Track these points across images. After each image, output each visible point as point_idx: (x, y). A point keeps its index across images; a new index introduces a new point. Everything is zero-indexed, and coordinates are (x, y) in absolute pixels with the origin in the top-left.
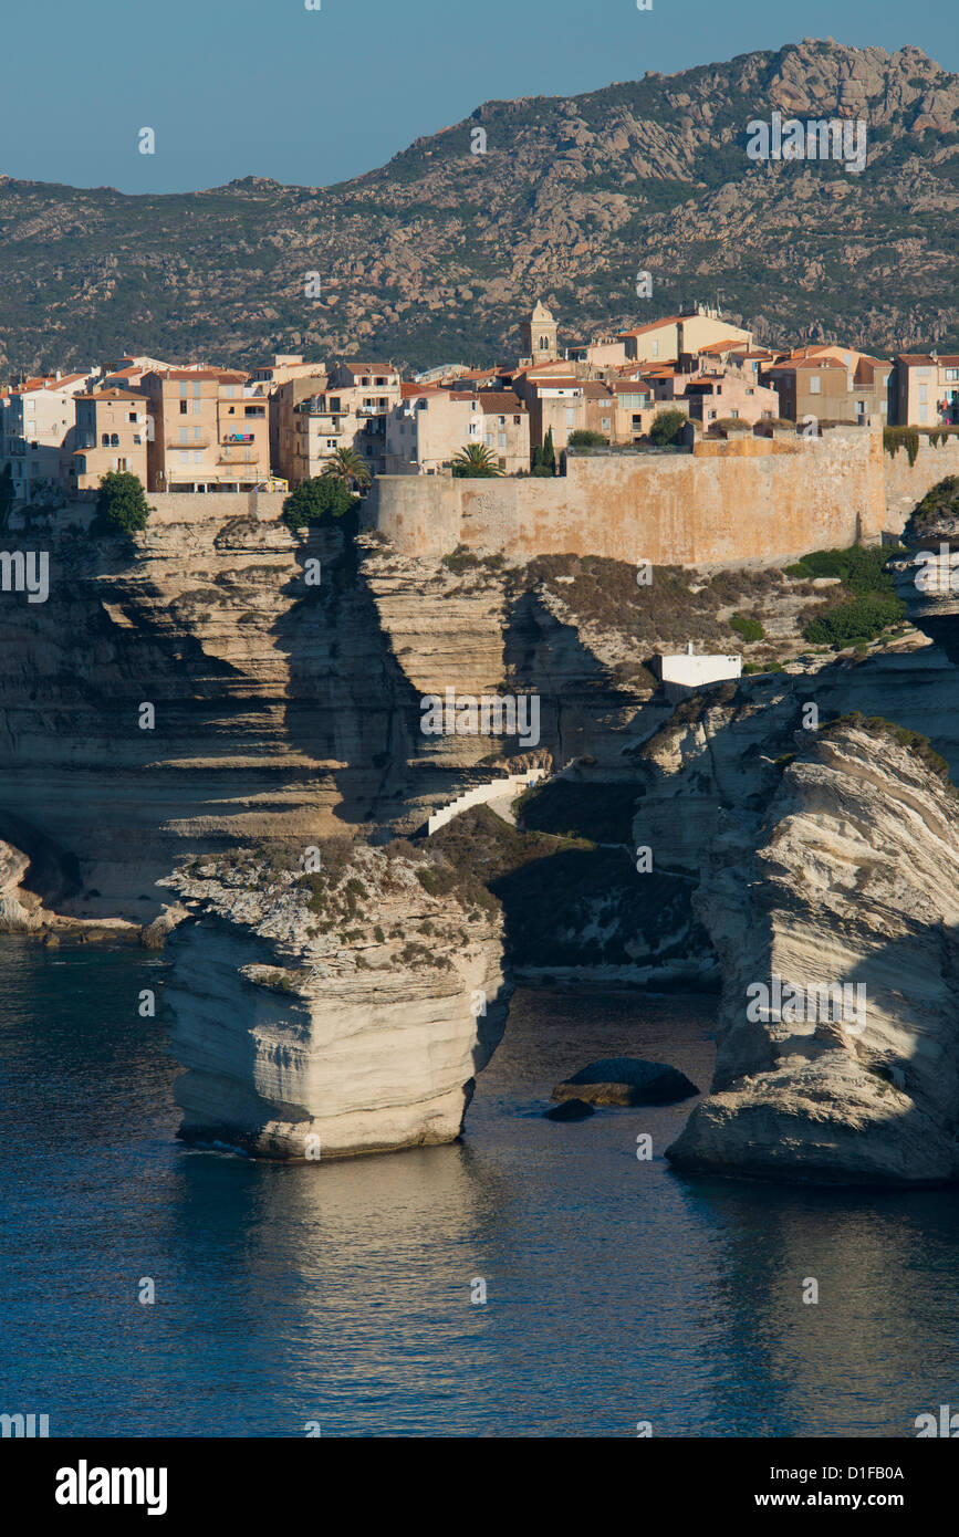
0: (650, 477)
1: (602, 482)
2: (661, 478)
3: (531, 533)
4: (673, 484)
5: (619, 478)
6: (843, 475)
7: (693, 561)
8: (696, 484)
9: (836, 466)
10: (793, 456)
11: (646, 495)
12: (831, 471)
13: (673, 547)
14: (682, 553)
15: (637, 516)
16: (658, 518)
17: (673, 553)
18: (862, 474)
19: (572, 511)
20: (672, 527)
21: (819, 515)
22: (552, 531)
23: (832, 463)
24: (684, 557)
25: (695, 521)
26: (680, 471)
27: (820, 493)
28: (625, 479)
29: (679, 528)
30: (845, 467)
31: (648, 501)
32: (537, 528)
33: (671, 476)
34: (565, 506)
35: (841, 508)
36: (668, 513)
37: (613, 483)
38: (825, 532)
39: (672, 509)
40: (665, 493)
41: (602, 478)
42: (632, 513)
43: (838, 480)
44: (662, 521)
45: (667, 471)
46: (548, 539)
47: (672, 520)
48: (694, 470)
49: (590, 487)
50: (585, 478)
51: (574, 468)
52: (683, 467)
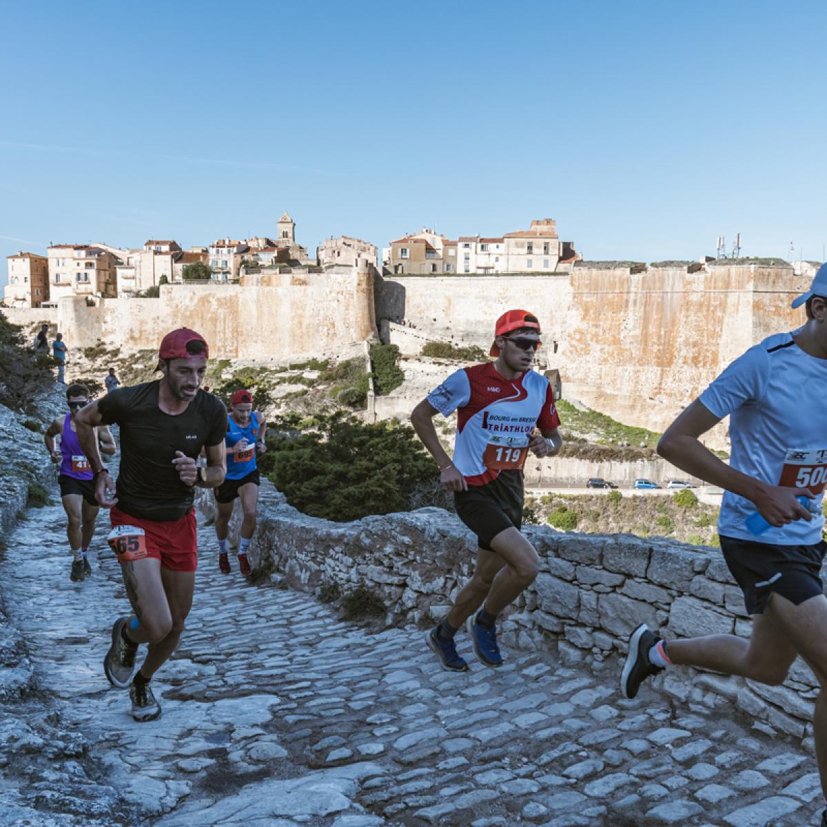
0: (211, 299)
1: (181, 302)
2: (219, 300)
3: (136, 335)
4: (226, 304)
5: (191, 299)
6: (338, 301)
7: (237, 356)
8: (240, 304)
9: (334, 294)
10: (303, 287)
11: (208, 312)
12: (330, 298)
13: (225, 347)
14: (231, 351)
15: (202, 325)
16: (215, 326)
17: (225, 351)
18: (351, 300)
19: (162, 321)
20: (224, 333)
21: (321, 328)
22: (150, 334)
23: (331, 292)
24: (231, 354)
25: (239, 330)
26: (231, 296)
27: (322, 312)
28: (196, 300)
29: (229, 335)
30: (340, 295)
31: (209, 315)
32: (141, 332)
33: (225, 299)
34: (158, 318)
35: (336, 324)
36: (222, 323)
37: (187, 302)
38: (325, 340)
39: (225, 321)
40: (220, 310)
41: (181, 300)
42: (200, 323)
43: (335, 304)
44: (218, 329)
45: (222, 295)
46: (147, 339)
47: (225, 329)
48: (240, 295)
49: (174, 305)
50: (171, 299)
51: (164, 292)
52: (233, 293)
